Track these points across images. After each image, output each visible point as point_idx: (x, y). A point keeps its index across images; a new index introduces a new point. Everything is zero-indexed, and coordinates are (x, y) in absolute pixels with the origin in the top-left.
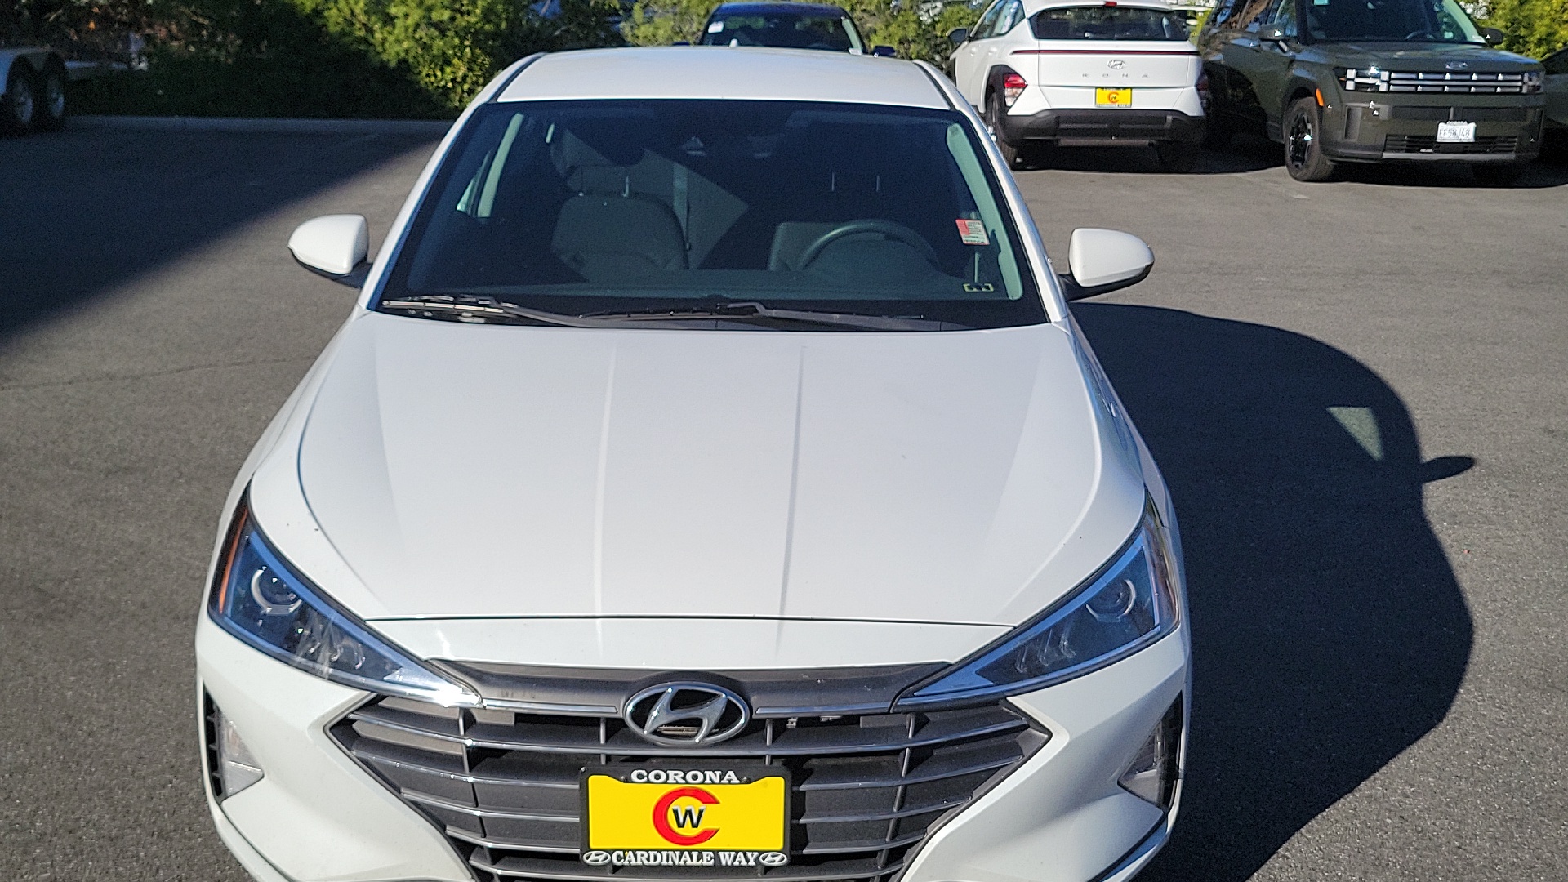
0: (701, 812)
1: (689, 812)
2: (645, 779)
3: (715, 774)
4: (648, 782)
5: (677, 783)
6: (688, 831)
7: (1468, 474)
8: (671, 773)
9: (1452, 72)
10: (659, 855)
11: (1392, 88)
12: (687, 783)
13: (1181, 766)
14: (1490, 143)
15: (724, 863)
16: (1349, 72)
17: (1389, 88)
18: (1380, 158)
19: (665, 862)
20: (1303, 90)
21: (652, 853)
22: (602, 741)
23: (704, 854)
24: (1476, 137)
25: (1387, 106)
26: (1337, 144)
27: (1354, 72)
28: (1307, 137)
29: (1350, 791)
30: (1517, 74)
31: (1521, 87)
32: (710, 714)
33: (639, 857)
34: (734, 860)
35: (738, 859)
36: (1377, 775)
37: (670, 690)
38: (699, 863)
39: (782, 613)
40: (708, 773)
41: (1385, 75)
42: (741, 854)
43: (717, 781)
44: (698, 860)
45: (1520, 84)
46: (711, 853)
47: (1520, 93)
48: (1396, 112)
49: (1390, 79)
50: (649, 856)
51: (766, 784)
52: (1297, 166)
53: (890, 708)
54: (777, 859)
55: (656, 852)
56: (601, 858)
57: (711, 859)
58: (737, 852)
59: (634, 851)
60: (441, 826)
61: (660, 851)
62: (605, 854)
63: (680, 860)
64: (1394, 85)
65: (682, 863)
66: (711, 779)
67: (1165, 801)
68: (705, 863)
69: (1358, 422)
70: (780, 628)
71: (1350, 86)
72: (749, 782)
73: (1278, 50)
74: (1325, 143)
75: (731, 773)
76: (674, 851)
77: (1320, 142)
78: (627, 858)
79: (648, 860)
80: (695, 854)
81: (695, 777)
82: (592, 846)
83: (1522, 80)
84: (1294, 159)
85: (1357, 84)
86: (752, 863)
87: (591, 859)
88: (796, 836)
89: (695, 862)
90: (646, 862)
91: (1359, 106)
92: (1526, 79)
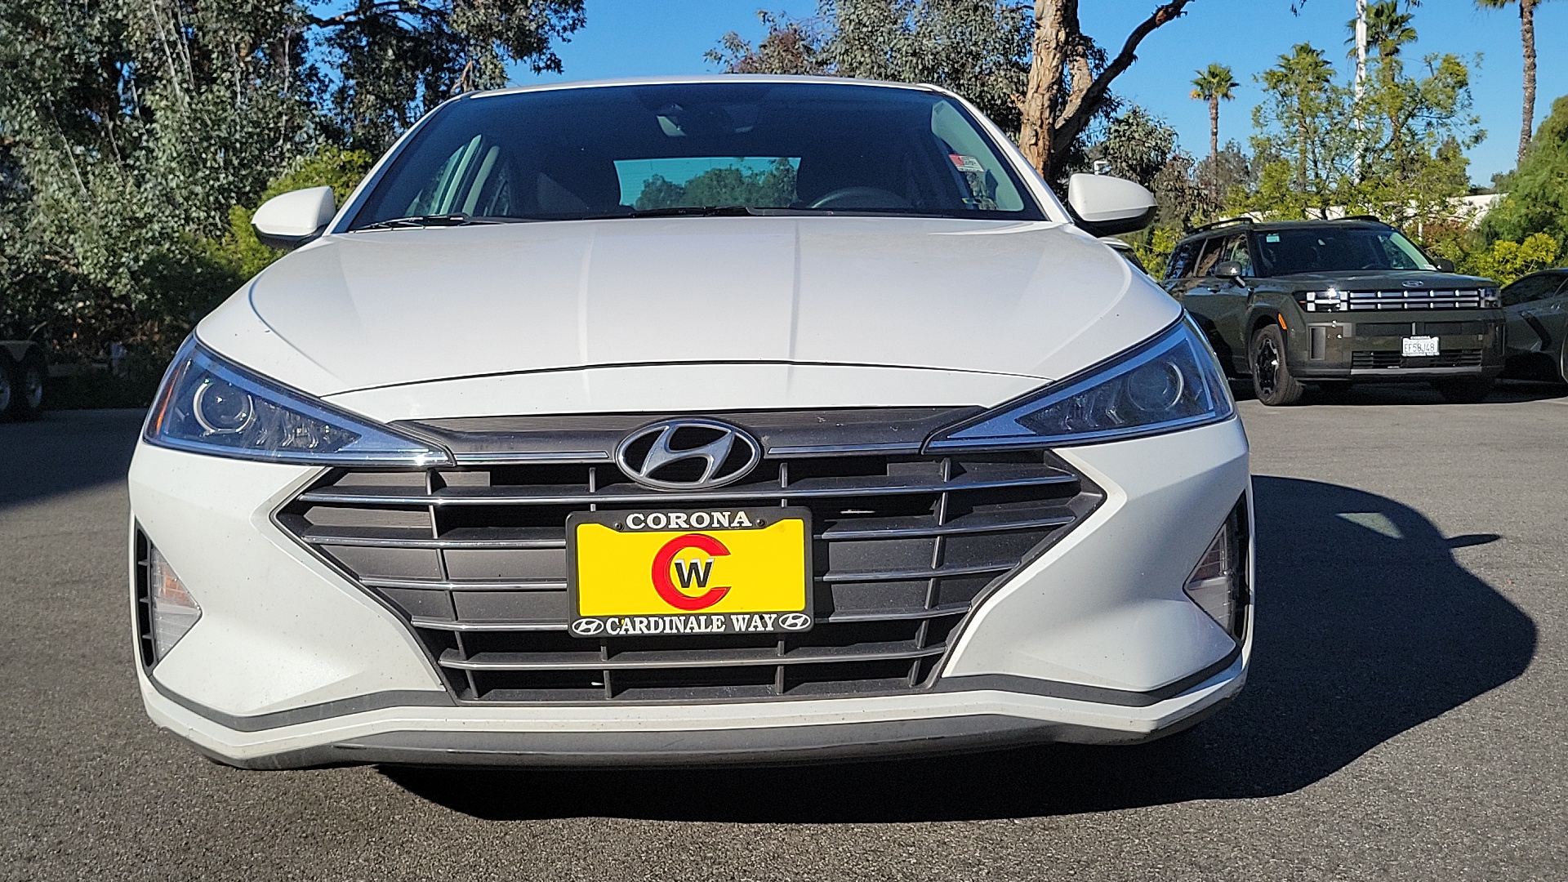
0: (709, 565)
1: (694, 567)
2: (643, 524)
3: (724, 516)
4: (647, 529)
5: (680, 529)
6: (694, 591)
7: (1497, 542)
8: (673, 516)
9: (1409, 290)
10: (661, 621)
11: (1352, 307)
12: (692, 528)
13: (1252, 587)
14: (1456, 356)
15: (737, 629)
16: (1308, 294)
17: (1349, 307)
18: (1348, 375)
19: (667, 631)
20: (1264, 319)
21: (652, 620)
22: (592, 490)
23: (714, 618)
24: (1440, 350)
25: (1350, 324)
26: (1304, 365)
27: (1314, 294)
28: (1274, 363)
29: (1436, 717)
30: (1474, 289)
31: (1479, 303)
32: (714, 455)
33: (638, 625)
34: (748, 626)
35: (753, 624)
36: (1461, 707)
37: (667, 427)
38: (709, 630)
39: (791, 356)
40: (716, 515)
41: (1344, 295)
42: (756, 617)
43: (726, 525)
44: (706, 628)
45: (1477, 299)
46: (722, 617)
47: (1479, 308)
48: (1359, 329)
49: (1349, 298)
50: (649, 622)
51: (782, 526)
52: (1267, 392)
53: (921, 449)
54: (799, 622)
55: (657, 619)
56: (593, 627)
57: (722, 623)
58: (752, 614)
59: (632, 618)
60: (405, 616)
61: (662, 617)
62: (598, 622)
63: (685, 628)
64: (1354, 304)
65: (688, 630)
66: (719, 522)
67: (1237, 630)
68: (715, 630)
69: (1375, 521)
70: (790, 372)
71: (1311, 307)
72: (763, 525)
73: (1236, 288)
74: (1292, 366)
75: (742, 514)
76: (678, 615)
77: (1287, 364)
78: (624, 627)
79: (648, 627)
80: (703, 619)
81: (700, 520)
82: (582, 614)
83: (1479, 295)
84: (1262, 386)
85: (1317, 305)
86: (770, 628)
87: (581, 629)
88: (820, 596)
89: (703, 630)
90: (646, 631)
91: (1322, 327)
92: (1482, 295)
